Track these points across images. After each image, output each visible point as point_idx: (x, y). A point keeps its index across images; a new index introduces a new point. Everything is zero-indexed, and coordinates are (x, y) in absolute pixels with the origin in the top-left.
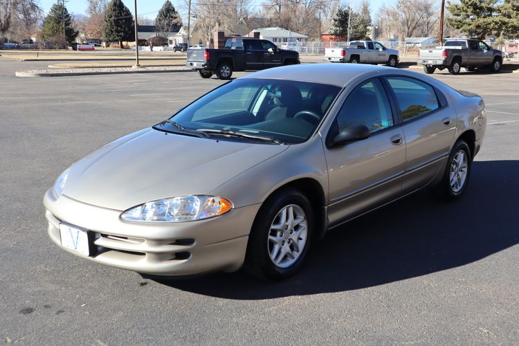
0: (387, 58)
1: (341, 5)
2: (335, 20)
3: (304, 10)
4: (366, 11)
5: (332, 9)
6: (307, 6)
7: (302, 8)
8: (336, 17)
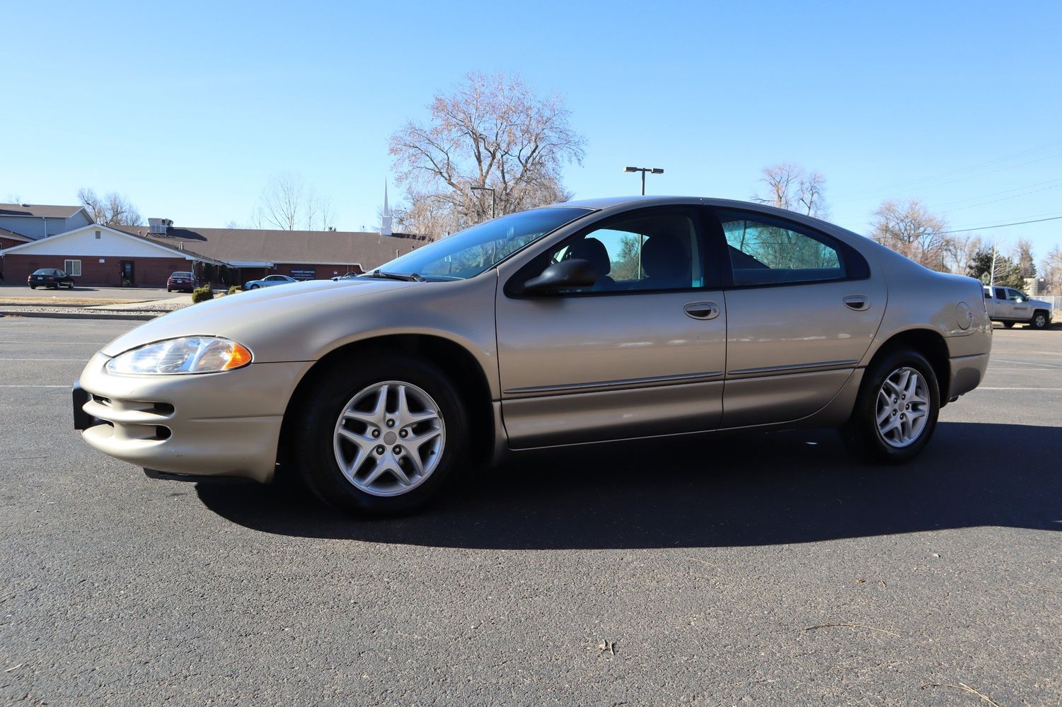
0: (1030, 314)
1: (982, 246)
2: (971, 267)
3: (920, 250)
4: (1026, 256)
5: (968, 253)
6: (926, 247)
7: (917, 248)
8: (973, 264)
